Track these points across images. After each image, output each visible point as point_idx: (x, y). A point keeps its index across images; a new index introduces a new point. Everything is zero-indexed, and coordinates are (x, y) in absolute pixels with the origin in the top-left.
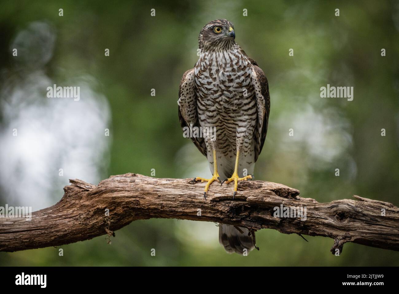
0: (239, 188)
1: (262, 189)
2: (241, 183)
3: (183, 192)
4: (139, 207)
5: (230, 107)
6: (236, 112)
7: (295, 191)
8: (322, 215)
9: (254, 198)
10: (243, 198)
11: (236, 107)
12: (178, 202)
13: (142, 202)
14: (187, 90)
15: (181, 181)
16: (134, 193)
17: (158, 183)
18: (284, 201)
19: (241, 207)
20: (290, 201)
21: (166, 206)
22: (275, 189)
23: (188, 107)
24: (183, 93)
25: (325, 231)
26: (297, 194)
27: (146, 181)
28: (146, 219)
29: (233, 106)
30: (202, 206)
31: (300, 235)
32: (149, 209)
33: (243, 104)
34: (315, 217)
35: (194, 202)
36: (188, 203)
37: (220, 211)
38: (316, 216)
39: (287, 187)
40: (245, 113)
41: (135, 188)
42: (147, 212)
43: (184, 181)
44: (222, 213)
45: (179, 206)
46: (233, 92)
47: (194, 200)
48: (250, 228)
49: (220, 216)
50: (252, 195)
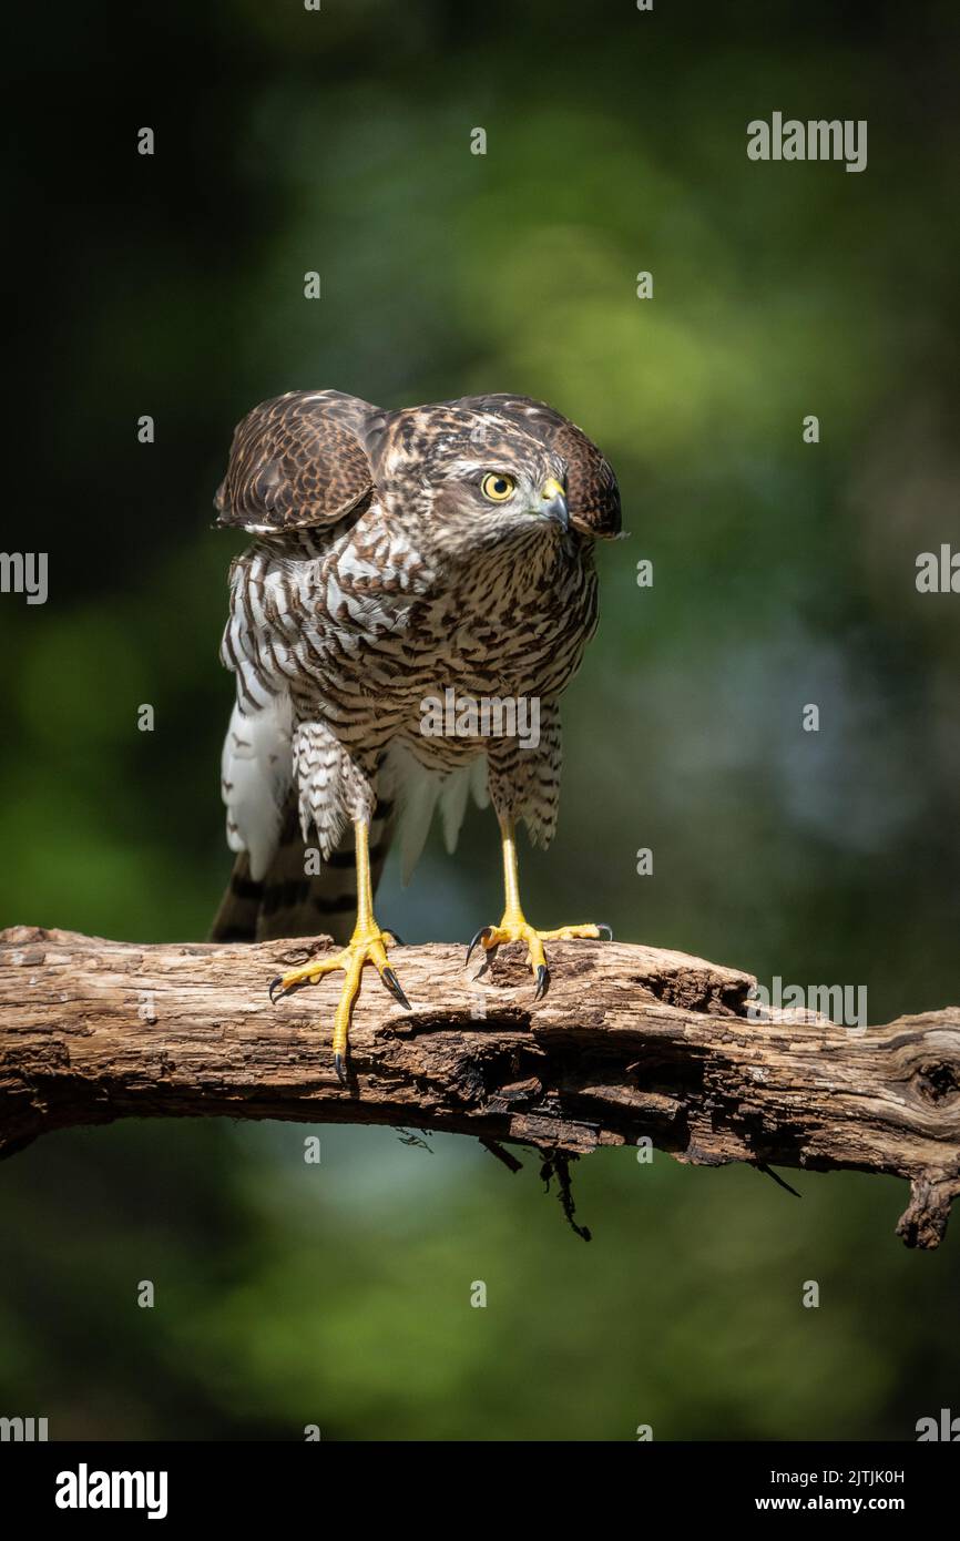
0: (496, 973)
1: (595, 975)
2: (503, 954)
3: (252, 1001)
4: (65, 1073)
7: (734, 978)
8: (855, 1081)
9: (561, 1014)
10: (517, 1017)
12: (232, 1046)
13: (77, 1049)
15: (246, 955)
16: (43, 1011)
17: (145, 965)
18: (690, 1022)
19: (506, 1054)
20: (718, 1023)
21: (183, 1064)
22: (650, 975)
25: (871, 1148)
26: (745, 990)
27: (91, 957)
31: (763, 1168)
32: (106, 1080)
34: (826, 1090)
35: (302, 1042)
36: (278, 1048)
37: (415, 1077)
38: (832, 1085)
39: (699, 965)
41: (44, 989)
42: (97, 1092)
43: (259, 953)
44: (424, 1083)
45: (237, 1060)
47: (302, 1033)
48: (549, 1144)
49: (416, 1099)
50: (551, 1003)
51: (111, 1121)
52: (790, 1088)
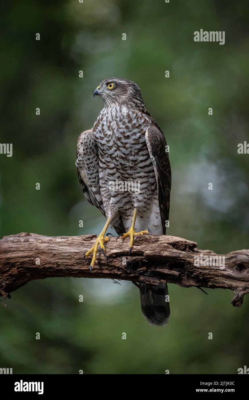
1: (159, 243)
2: (137, 238)
3: (78, 250)
4: (34, 267)
5: (126, 163)
6: (133, 168)
7: (193, 243)
9: (151, 252)
10: (141, 253)
11: (132, 164)
12: (73, 260)
13: (37, 261)
14: (84, 150)
15: (76, 239)
16: (29, 252)
17: (53, 241)
18: (182, 254)
19: (138, 262)
20: (188, 254)
21: (62, 265)
22: (172, 243)
23: (88, 169)
25: (225, 283)
26: (194, 246)
27: (40, 240)
28: (42, 279)
29: (129, 162)
31: (199, 288)
32: (44, 268)
33: (139, 160)
34: (214, 269)
36: (84, 261)
37: (117, 267)
39: (184, 240)
41: (29, 247)
42: (42, 272)
43: (79, 238)
44: (119, 269)
45: (75, 264)
46: (130, 148)
48: (148, 283)
49: (117, 272)
50: (149, 249)
51: (45, 278)
52: (205, 269)
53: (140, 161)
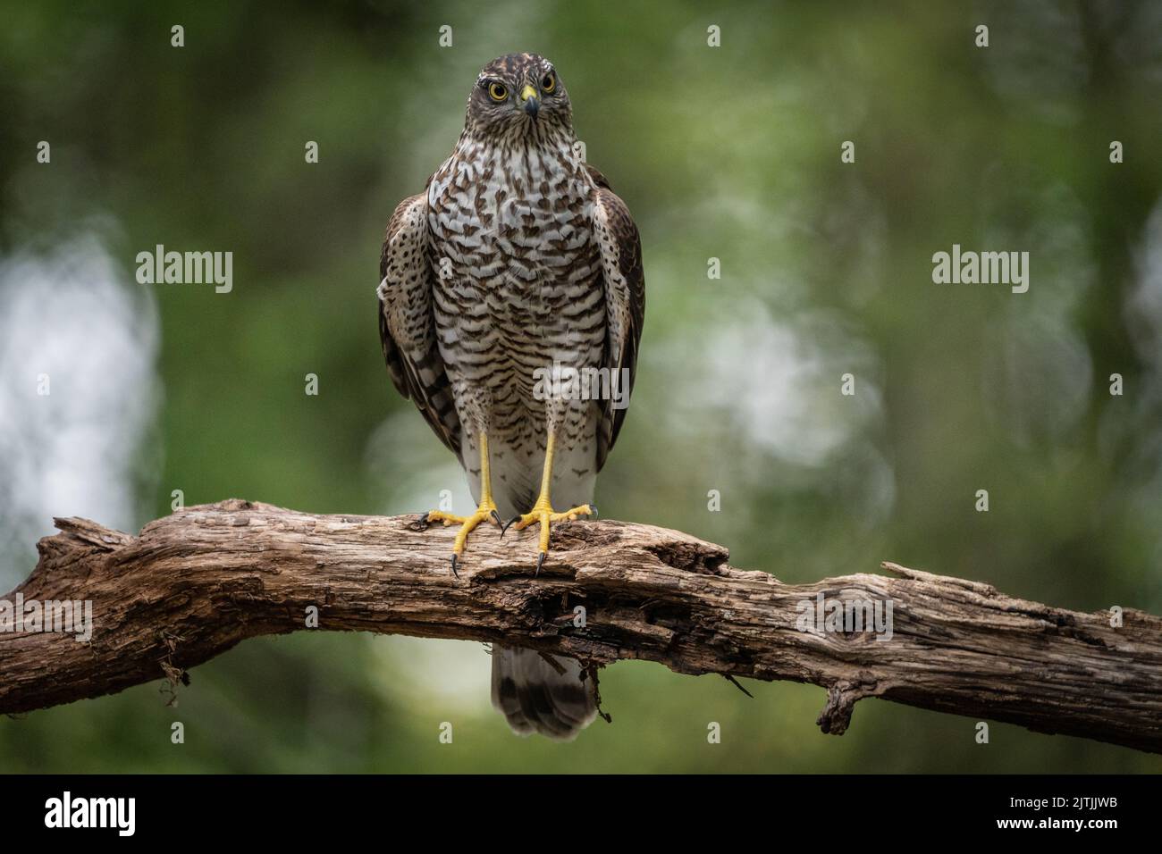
0: (554, 541)
1: (620, 545)
2: (559, 528)
3: (389, 555)
4: (260, 599)
5: (527, 307)
6: (547, 320)
7: (716, 549)
8: (792, 621)
9: (597, 570)
10: (567, 571)
11: (546, 308)
12: (374, 585)
13: (269, 583)
14: (406, 254)
15: (385, 523)
16: (247, 557)
17: (317, 528)
18: (683, 578)
19: (558, 597)
20: (701, 580)
21: (341, 595)
22: (657, 546)
23: (409, 305)
24: (395, 263)
25: (801, 666)
26: (721, 558)
27: (281, 522)
28: (281, 633)
29: (537, 304)
30: (446, 595)
31: (728, 677)
32: (288, 604)
33: (567, 297)
34: (773, 626)
35: (421, 583)
36: (405, 587)
37: (497, 609)
38: (777, 623)
39: (691, 540)
40: (572, 324)
41: (249, 542)
42: (281, 613)
43: (394, 523)
44: (503, 614)
45: (377, 594)
46: (538, 264)
47: (421, 577)
48: (585, 657)
49: (497, 623)
50: (590, 562)
51: (291, 632)
52: (749, 625)
53: (570, 298)
